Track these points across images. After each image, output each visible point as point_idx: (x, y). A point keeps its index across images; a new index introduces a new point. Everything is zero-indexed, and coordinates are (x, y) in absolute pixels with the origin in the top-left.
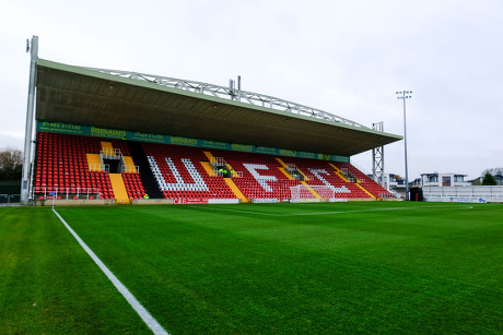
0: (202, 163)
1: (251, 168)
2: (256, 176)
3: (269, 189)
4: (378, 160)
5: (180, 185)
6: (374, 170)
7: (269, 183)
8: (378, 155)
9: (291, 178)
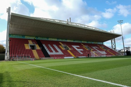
0: (60, 46)
1: (75, 47)
2: (77, 49)
3: (82, 53)
4: (113, 43)
5: (54, 53)
6: (112, 46)
7: (81, 51)
8: (113, 41)
9: (87, 50)
